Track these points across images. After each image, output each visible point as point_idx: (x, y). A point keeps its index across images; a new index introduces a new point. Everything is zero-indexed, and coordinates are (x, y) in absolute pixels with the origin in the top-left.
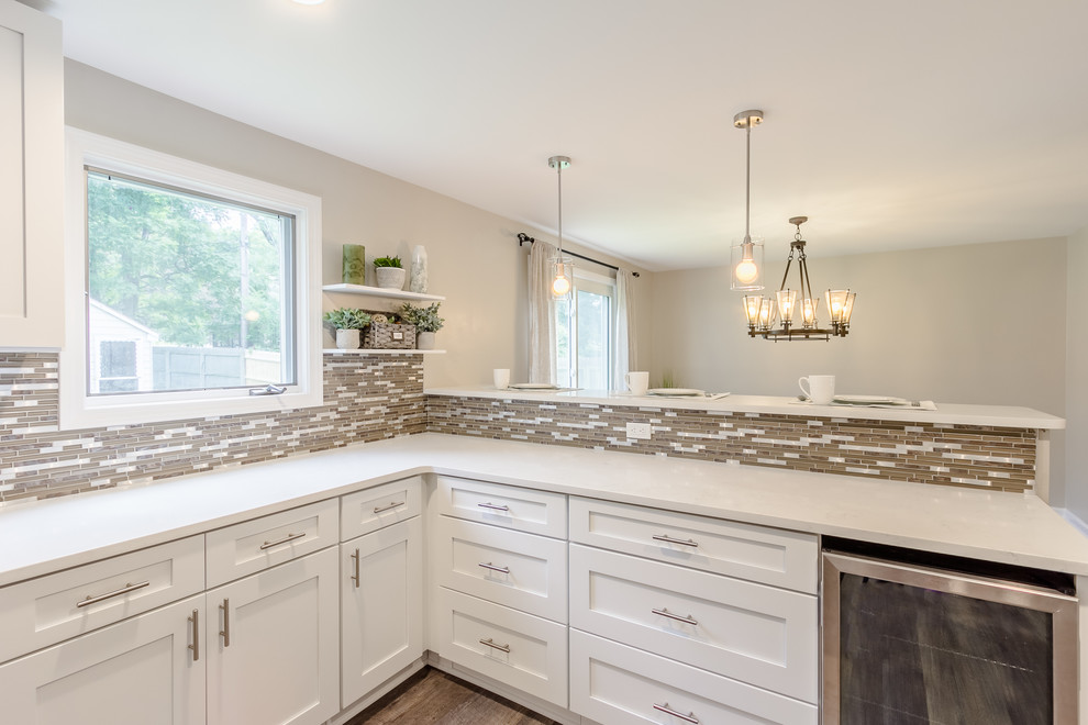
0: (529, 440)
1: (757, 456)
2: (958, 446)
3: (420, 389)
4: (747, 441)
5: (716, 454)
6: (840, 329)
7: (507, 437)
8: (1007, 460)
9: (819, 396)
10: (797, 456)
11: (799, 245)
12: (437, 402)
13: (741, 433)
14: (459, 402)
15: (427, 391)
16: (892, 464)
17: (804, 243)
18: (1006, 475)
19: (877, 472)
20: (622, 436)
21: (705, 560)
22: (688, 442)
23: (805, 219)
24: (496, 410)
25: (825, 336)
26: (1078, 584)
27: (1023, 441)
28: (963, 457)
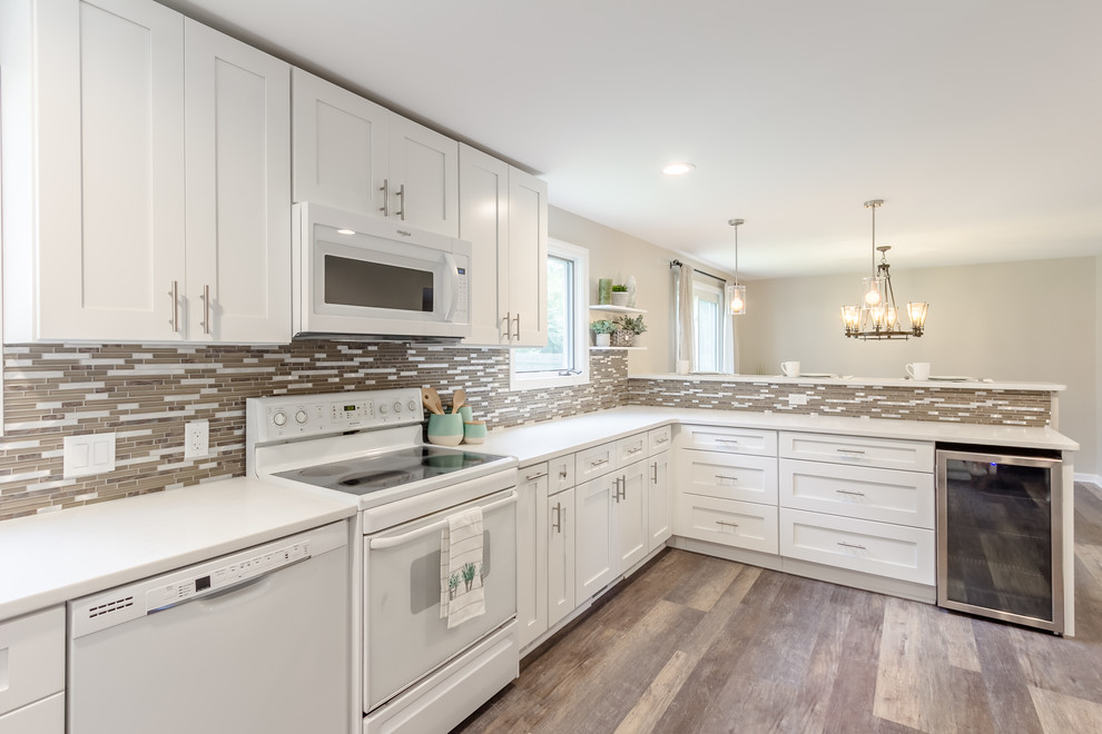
0: (712, 408)
1: (882, 412)
2: (1007, 402)
3: (626, 375)
4: (874, 404)
5: (853, 412)
6: (917, 332)
7: (696, 406)
8: (1035, 409)
9: (920, 375)
10: (907, 412)
11: (885, 267)
12: (637, 384)
13: (870, 399)
14: (657, 383)
15: (630, 376)
16: (968, 415)
17: (888, 266)
18: (1035, 418)
19: (958, 419)
20: (786, 403)
21: (868, 461)
22: (833, 405)
23: (889, 248)
24: (686, 388)
25: (905, 336)
26: (1063, 454)
27: (1044, 398)
28: (1010, 408)
